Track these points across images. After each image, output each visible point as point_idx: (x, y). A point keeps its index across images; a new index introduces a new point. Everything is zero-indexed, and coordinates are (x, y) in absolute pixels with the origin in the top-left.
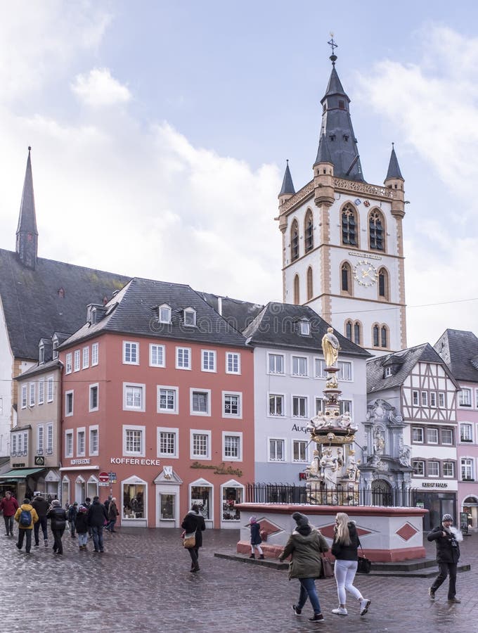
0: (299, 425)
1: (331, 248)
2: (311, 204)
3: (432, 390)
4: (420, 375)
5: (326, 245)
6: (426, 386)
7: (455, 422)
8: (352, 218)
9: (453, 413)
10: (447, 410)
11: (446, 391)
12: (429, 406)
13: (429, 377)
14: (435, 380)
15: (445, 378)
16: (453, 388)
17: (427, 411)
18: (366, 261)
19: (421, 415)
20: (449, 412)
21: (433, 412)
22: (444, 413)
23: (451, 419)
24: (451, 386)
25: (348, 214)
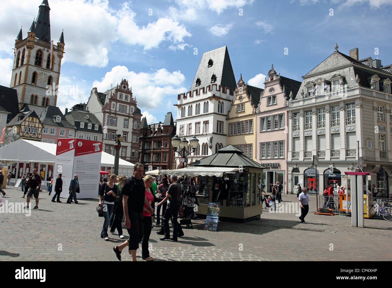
1: (30, 66)
2: (25, 47)
3: (33, 127)
4: (29, 121)
5: (28, 64)
6: (31, 125)
7: (41, 138)
8: (41, 55)
9: (40, 135)
10: (38, 134)
11: (38, 128)
12: (31, 132)
13: (32, 122)
14: (35, 123)
15: (39, 123)
16: (42, 127)
17: (30, 134)
18: (44, 72)
19: (27, 135)
20: (38, 135)
21: (32, 134)
22: (37, 135)
23: (39, 137)
24: (40, 126)
25: (39, 54)
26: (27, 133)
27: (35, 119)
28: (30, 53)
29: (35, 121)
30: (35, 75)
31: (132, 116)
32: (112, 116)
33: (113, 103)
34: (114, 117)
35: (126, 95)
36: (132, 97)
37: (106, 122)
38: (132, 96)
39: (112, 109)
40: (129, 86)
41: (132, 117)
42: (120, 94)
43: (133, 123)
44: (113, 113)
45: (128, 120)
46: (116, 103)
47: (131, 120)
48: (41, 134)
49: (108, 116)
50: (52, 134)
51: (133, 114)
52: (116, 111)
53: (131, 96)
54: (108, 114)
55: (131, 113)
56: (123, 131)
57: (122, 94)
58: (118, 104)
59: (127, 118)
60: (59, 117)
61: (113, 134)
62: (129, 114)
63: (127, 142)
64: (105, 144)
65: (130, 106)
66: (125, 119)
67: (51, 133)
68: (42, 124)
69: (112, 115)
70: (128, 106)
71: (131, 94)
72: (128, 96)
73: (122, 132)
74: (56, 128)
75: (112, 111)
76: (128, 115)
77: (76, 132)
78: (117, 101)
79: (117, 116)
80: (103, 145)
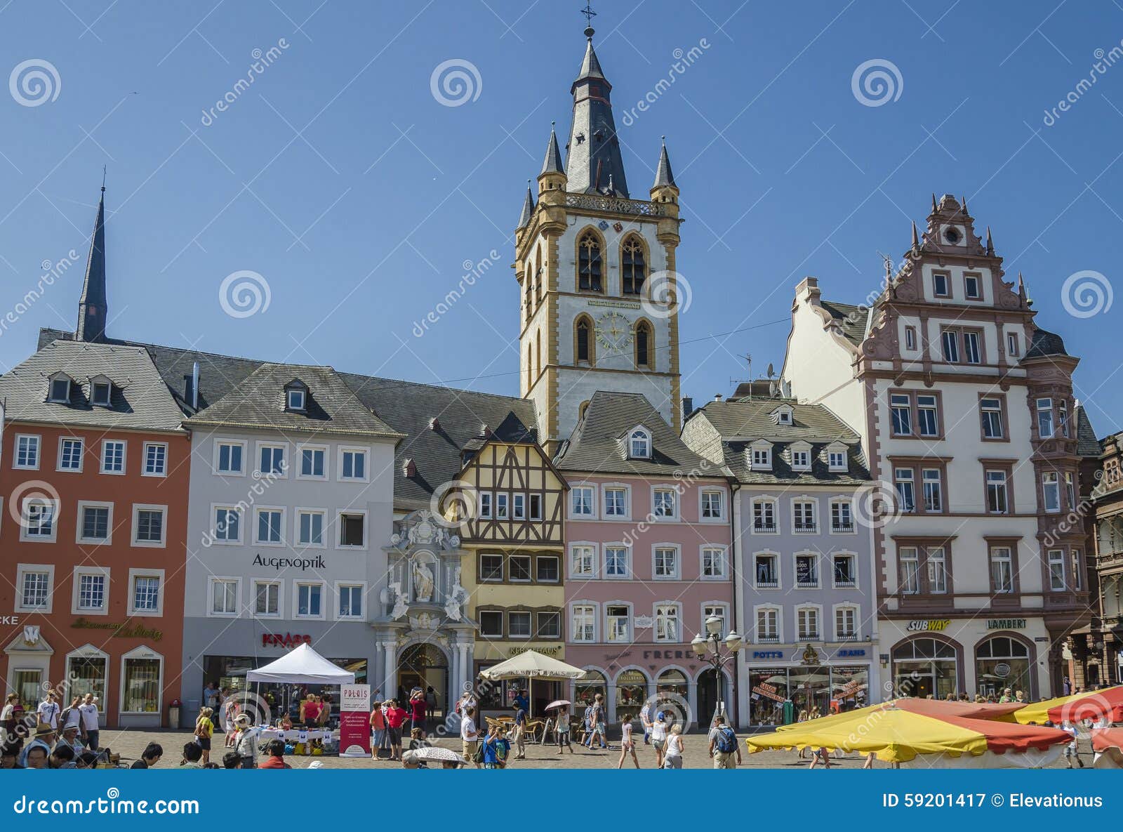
0: (266, 556)
1: (562, 297)
2: (540, 236)
3: (517, 490)
4: (494, 467)
5: (553, 294)
6: (505, 484)
7: (560, 543)
8: (596, 250)
9: (557, 527)
10: (544, 523)
11: (544, 491)
12: (511, 517)
13: (511, 468)
14: (523, 472)
15: (543, 469)
16: (557, 486)
17: (506, 526)
18: (616, 311)
19: (494, 533)
20: (548, 527)
21: (516, 527)
22: (539, 528)
23: (552, 538)
24: (552, 483)
25: (590, 246)
26: (494, 523)
27: (520, 453)
28: (553, 249)
29: (522, 463)
30: (584, 329)
31: (1022, 373)
32: (911, 392)
33: (904, 321)
34: (921, 392)
35: (965, 274)
36: (1005, 279)
37: (884, 425)
38: (1003, 274)
39: (904, 353)
40: (973, 225)
42: (934, 271)
43: (1033, 409)
44: (914, 376)
45: (1003, 397)
46: (924, 321)
47: (1017, 397)
48: (558, 518)
49: (890, 391)
50: (615, 517)
51: (1023, 364)
52: (926, 360)
53: (997, 273)
54: (891, 384)
55: (1012, 361)
56: (980, 460)
57: (948, 273)
59: (995, 388)
60: (639, 434)
61: (932, 481)
62: (1002, 365)
63: (1012, 514)
64: (893, 537)
65: (999, 327)
66: (981, 395)
67: (610, 511)
68: (558, 473)
69: (908, 385)
70: (989, 328)
71: (993, 262)
72: (979, 275)
73: (980, 467)
74: (629, 486)
75: (907, 367)
76: (995, 371)
77: (733, 493)
78: (924, 310)
79: (937, 386)
80: (883, 544)
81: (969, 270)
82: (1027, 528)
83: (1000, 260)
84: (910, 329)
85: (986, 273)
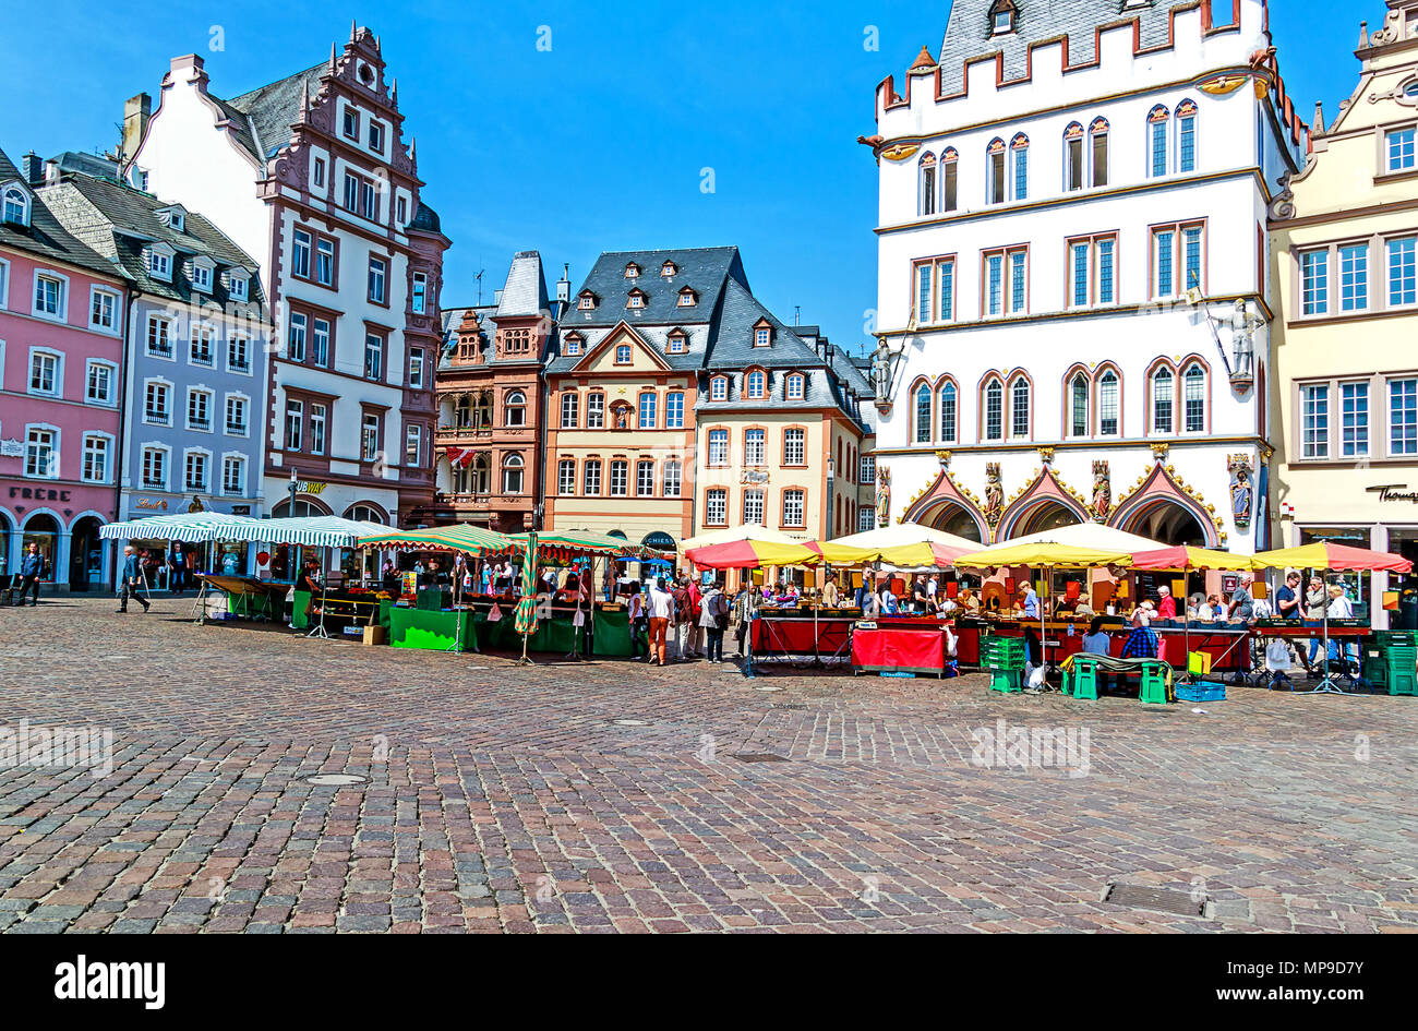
31: (405, 241)
32: (313, 231)
33: (316, 151)
34: (322, 234)
35: (372, 121)
36: (402, 140)
37: (288, 262)
38: (401, 134)
39: (313, 188)
41: (402, 250)
43: (411, 281)
44: (318, 215)
45: (388, 261)
46: (333, 158)
47: (399, 263)
49: (296, 225)
51: (407, 233)
53: (398, 132)
54: (296, 216)
55: (399, 227)
56: (365, 322)
57: (358, 113)
58: (342, 164)
59: (383, 251)
60: (15, 194)
61: (321, 333)
62: (391, 229)
63: (382, 382)
64: (284, 387)
65: (393, 187)
66: (371, 254)
69: (313, 223)
70: (385, 185)
71: (396, 119)
72: (382, 127)
73: (364, 328)
74: (7, 262)
75: (313, 202)
76: (384, 233)
77: (130, 301)
78: (337, 149)
79: (337, 233)
80: (275, 392)
81: (375, 118)
82: (394, 400)
83: (402, 119)
84: (320, 161)
85: (389, 126)
